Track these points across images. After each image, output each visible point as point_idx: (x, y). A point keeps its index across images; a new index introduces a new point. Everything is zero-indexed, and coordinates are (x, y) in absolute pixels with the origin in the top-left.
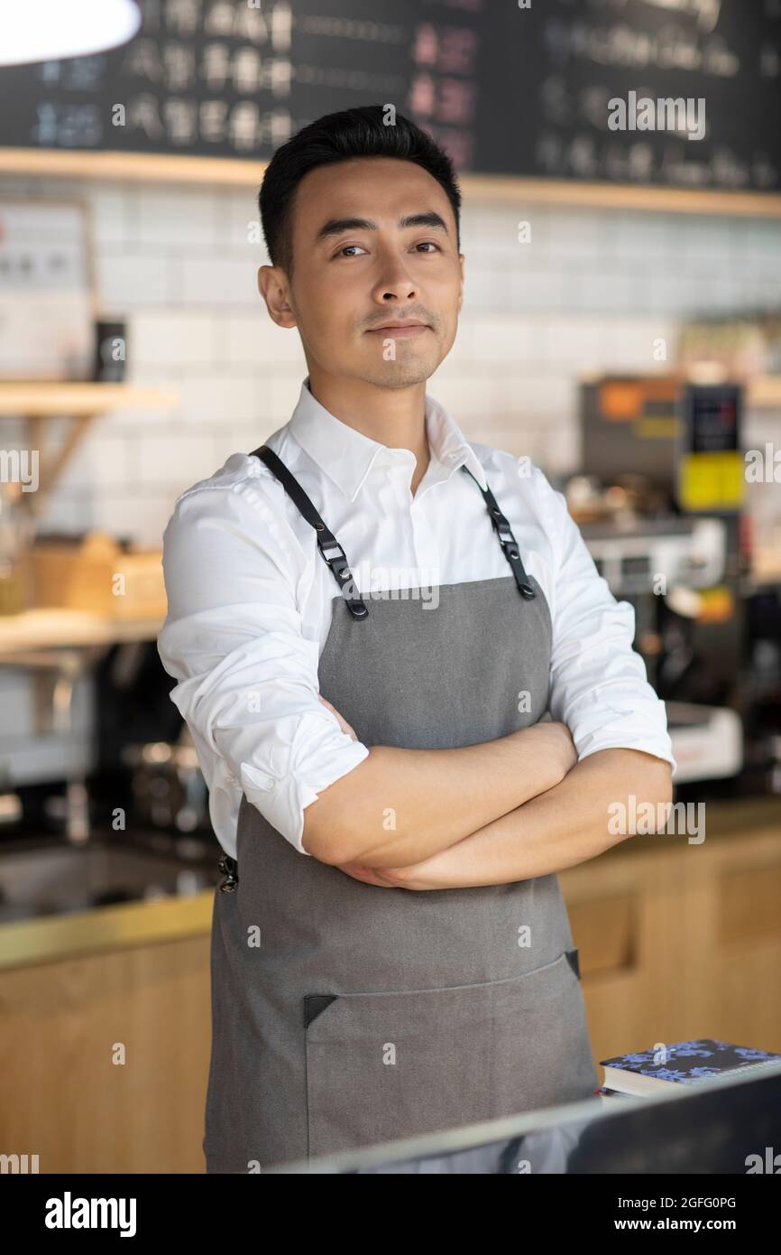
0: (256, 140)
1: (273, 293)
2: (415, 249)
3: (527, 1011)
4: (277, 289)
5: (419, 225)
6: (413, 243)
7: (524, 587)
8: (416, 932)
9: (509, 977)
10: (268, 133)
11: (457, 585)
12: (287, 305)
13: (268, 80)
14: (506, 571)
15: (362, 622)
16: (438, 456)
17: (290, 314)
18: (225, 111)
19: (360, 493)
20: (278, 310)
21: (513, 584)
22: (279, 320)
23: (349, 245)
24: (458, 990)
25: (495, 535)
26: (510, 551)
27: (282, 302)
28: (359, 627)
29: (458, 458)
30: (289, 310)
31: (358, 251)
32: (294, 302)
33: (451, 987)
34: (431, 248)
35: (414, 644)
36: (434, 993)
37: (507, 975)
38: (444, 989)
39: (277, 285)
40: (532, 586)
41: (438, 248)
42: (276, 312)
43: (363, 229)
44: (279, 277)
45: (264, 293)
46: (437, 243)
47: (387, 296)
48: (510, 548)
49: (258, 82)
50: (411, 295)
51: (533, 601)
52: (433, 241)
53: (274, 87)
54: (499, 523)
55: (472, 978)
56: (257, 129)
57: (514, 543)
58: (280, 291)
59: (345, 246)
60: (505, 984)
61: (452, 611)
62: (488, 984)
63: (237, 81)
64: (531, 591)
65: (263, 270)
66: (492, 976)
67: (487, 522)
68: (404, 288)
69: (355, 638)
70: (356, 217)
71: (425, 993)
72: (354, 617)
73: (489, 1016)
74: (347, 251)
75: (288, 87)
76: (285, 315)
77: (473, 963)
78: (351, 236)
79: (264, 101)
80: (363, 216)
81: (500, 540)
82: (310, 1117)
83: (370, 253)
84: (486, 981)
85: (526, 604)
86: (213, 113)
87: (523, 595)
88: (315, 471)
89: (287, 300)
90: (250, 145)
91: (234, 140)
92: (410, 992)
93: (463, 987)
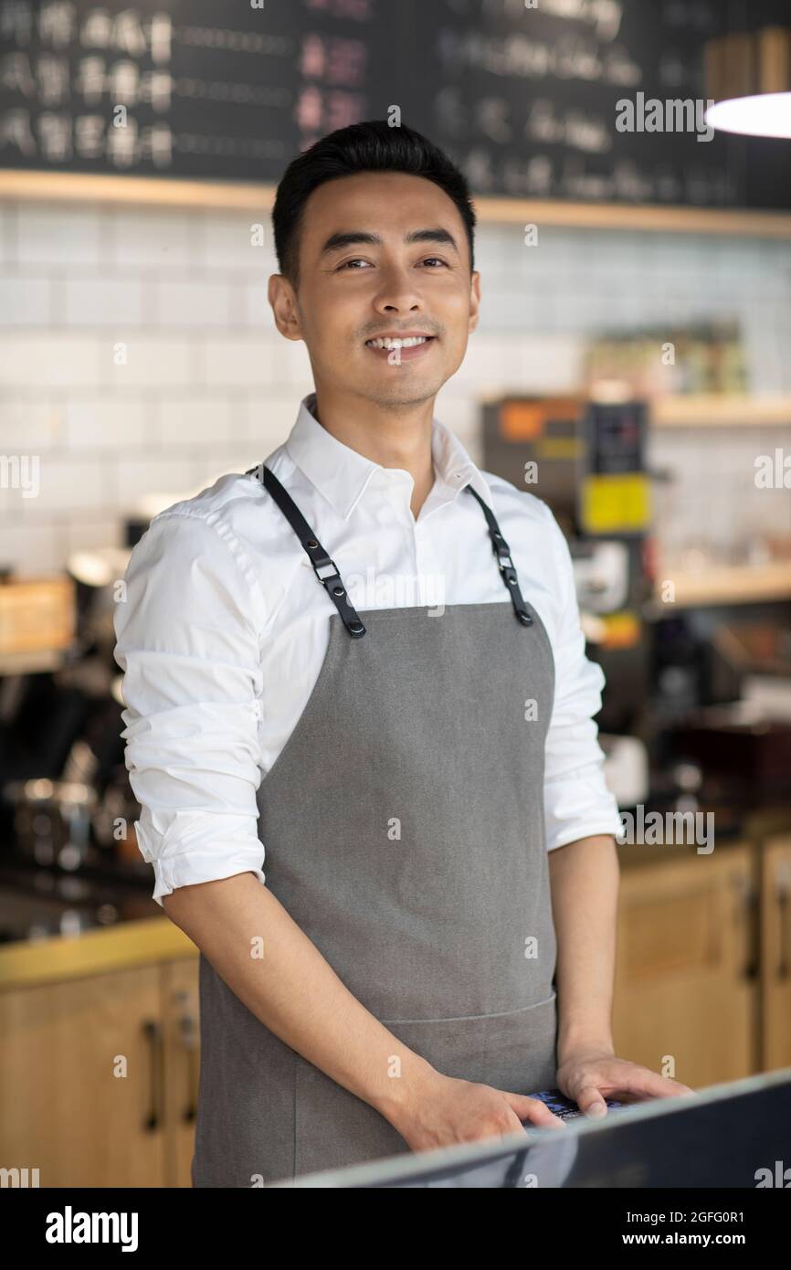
0: (134, 156)
1: (281, 303)
2: (422, 264)
3: (521, 1046)
4: (285, 299)
5: (426, 241)
6: (420, 259)
7: (521, 613)
8: (411, 961)
9: (505, 1011)
10: (149, 148)
11: (455, 606)
12: (293, 317)
13: (148, 94)
14: (505, 597)
15: (360, 640)
16: (443, 476)
17: (296, 327)
18: (102, 126)
19: (355, 512)
20: (284, 320)
21: (511, 610)
22: (284, 331)
23: (354, 258)
24: (452, 1022)
25: (495, 559)
26: (508, 576)
27: (289, 314)
28: (357, 644)
29: (463, 477)
30: (295, 322)
31: (363, 264)
32: (301, 314)
33: (446, 1018)
34: (438, 263)
35: (412, 664)
36: (428, 1024)
37: (502, 1008)
38: (438, 1020)
39: (285, 295)
40: (529, 612)
41: (445, 264)
42: (283, 323)
43: (368, 243)
44: (286, 288)
45: (273, 303)
46: (443, 259)
47: (388, 308)
48: (509, 573)
49: (136, 96)
50: (415, 308)
51: (530, 628)
52: (440, 257)
53: (153, 100)
54: (499, 547)
55: (467, 1010)
56: (136, 143)
57: (513, 569)
58: (288, 302)
59: (350, 259)
60: (499, 1018)
61: (451, 631)
62: (483, 1017)
63: (115, 95)
64: (528, 616)
65: (274, 278)
66: (487, 1010)
67: (488, 545)
68: (407, 301)
69: (353, 656)
70: (361, 232)
71: (418, 1024)
72: (351, 635)
73: (482, 1049)
74: (353, 264)
75: (167, 101)
76: (290, 326)
77: (468, 995)
78: (357, 250)
79: (143, 115)
80: (369, 230)
81: (500, 564)
82: (297, 1144)
83: (374, 266)
84: (480, 1014)
85: (524, 631)
86: (89, 129)
87: (522, 622)
88: (309, 488)
89: (294, 313)
90: (129, 161)
91: (112, 155)
92: (403, 1022)
93: (458, 1019)
